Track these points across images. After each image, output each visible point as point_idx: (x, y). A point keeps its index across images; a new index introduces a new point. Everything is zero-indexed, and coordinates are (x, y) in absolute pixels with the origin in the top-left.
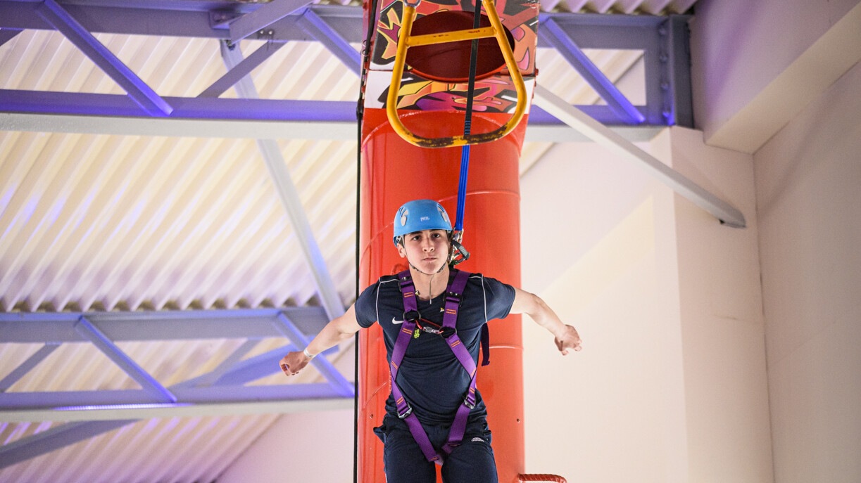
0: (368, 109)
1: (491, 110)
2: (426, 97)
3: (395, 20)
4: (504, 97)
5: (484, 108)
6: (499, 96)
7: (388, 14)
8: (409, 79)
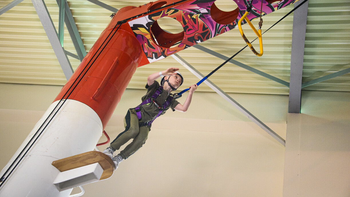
0: (128, 23)
1: (146, 54)
2: (142, 36)
3: (170, 13)
4: (154, 54)
5: (146, 52)
6: (153, 53)
7: (172, 10)
8: (147, 28)
